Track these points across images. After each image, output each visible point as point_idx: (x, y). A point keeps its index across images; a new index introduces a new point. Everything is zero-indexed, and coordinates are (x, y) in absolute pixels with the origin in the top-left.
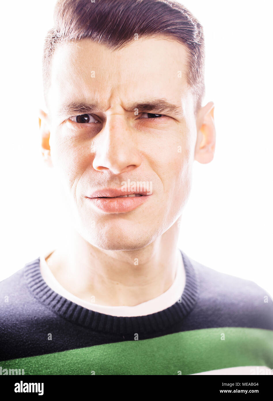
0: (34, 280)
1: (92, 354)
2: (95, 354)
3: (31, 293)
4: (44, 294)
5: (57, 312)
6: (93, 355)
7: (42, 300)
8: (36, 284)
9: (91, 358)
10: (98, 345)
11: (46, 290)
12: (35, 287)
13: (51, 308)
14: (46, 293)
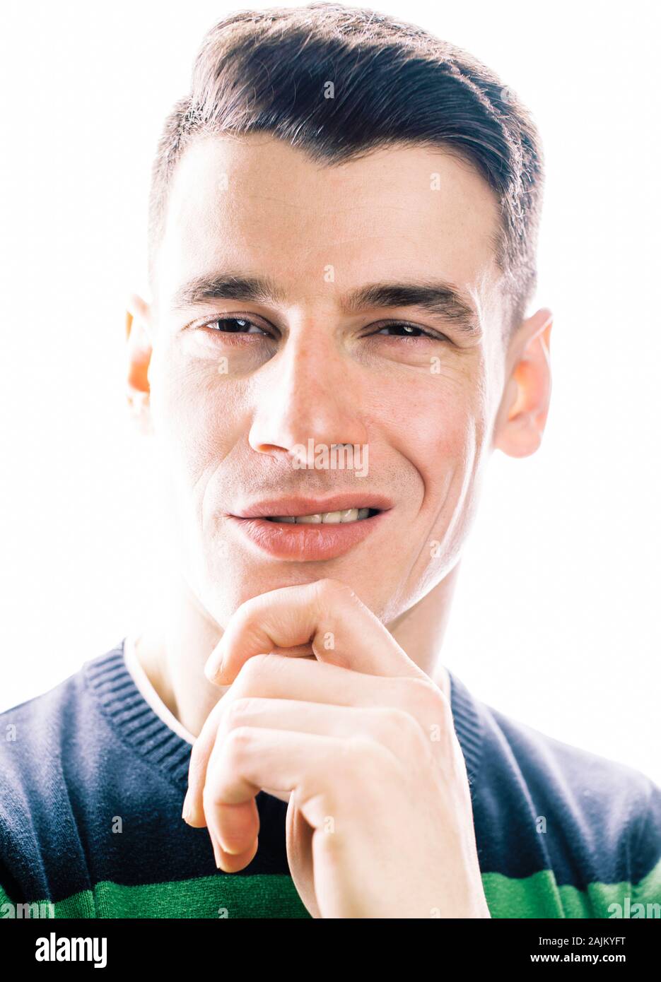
0: (121, 699)
1: (253, 895)
2: (260, 894)
3: (113, 729)
4: (150, 737)
5: (177, 781)
6: (255, 896)
7: (144, 749)
8: (129, 708)
9: (251, 903)
10: (268, 874)
11: (154, 727)
12: (126, 715)
13: (165, 771)
14: (155, 734)
